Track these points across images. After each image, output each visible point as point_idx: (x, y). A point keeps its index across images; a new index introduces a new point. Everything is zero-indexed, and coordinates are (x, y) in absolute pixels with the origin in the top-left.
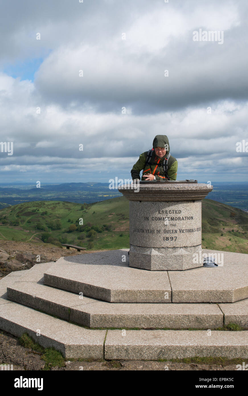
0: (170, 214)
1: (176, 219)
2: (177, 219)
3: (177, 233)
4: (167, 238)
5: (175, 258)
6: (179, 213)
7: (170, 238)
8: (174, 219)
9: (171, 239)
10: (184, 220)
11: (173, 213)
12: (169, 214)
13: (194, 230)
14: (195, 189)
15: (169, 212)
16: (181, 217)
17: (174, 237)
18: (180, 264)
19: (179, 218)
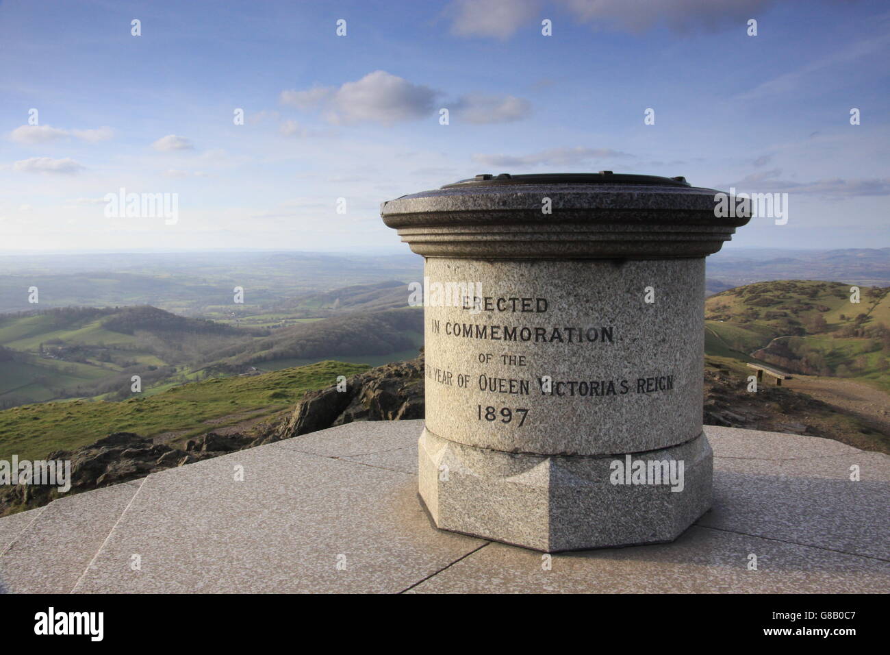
0: (501, 314)
1: (526, 334)
2: (530, 334)
3: (527, 393)
4: (491, 410)
5: (519, 494)
6: (539, 311)
7: (502, 412)
8: (518, 333)
9: (507, 419)
10: (561, 341)
11: (514, 311)
12: (496, 311)
13: (618, 387)
14: (586, 206)
15: (498, 305)
16: (549, 329)
17: (518, 410)
18: (537, 524)
19: (541, 332)
